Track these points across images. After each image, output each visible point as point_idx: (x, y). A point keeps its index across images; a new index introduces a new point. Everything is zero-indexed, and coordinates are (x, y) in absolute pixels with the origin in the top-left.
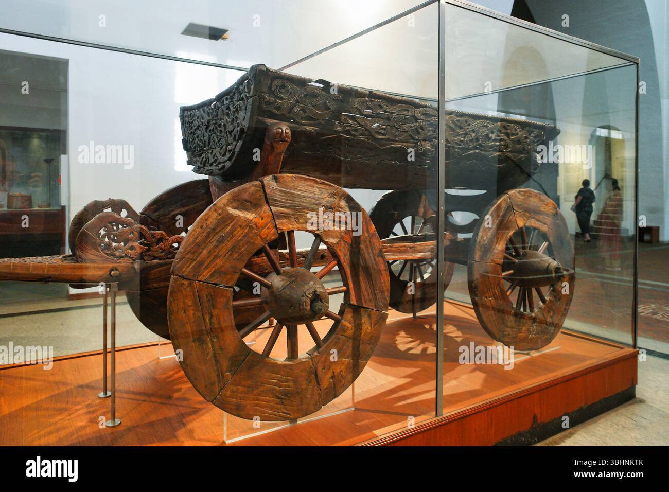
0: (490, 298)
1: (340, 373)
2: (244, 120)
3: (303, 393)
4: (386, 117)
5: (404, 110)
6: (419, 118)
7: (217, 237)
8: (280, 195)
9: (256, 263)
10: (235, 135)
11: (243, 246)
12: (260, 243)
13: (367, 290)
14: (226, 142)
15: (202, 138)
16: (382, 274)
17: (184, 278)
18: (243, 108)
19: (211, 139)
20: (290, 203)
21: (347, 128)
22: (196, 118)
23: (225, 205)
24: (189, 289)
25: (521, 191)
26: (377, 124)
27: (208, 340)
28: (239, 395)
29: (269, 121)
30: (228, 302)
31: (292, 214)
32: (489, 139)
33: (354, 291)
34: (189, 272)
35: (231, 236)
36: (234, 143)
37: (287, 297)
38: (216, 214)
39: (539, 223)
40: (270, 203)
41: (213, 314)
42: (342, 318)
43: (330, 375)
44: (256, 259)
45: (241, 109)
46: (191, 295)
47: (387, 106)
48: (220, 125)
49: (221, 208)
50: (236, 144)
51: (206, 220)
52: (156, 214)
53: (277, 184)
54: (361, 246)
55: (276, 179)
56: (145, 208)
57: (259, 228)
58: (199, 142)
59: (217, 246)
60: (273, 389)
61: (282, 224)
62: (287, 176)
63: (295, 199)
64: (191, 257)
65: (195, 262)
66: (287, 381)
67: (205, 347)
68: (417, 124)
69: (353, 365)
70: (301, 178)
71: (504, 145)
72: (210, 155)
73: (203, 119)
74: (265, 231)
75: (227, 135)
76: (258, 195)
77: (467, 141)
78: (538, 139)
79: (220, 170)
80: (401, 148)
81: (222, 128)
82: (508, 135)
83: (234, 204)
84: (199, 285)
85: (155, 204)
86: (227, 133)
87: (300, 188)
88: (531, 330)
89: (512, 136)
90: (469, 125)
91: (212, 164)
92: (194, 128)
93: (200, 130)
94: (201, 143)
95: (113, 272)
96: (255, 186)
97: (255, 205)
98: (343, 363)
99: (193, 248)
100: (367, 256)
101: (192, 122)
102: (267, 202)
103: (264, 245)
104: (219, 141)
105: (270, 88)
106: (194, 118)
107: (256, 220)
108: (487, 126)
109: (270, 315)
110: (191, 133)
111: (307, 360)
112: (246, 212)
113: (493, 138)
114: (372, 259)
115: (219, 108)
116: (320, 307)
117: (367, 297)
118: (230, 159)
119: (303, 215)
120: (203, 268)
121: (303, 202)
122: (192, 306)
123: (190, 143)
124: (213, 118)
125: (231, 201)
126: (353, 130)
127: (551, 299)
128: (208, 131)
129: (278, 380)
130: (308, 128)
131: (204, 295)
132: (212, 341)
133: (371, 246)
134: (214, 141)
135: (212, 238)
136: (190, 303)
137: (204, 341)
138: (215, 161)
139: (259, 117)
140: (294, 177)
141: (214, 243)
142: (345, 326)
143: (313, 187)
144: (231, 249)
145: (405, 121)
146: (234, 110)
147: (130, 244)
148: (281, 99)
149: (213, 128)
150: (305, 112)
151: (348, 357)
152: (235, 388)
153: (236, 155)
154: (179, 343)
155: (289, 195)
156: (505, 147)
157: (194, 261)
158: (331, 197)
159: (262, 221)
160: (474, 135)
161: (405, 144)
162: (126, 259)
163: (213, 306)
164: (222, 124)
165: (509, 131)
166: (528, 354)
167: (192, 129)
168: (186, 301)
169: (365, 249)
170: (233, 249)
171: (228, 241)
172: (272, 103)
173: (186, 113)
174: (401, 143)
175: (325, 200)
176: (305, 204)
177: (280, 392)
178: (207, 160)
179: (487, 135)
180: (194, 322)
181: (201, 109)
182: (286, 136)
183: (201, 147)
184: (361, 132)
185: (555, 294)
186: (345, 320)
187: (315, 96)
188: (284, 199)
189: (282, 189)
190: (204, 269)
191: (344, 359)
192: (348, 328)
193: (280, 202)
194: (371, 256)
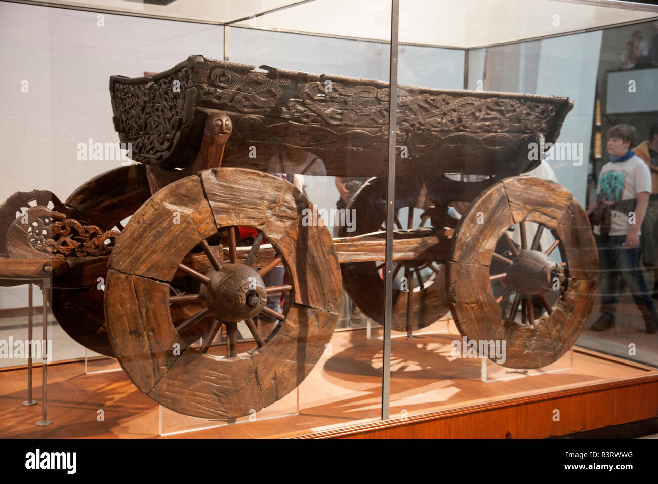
0: (472, 304)
1: (282, 374)
2: (182, 109)
3: (241, 391)
4: (342, 100)
5: (363, 92)
6: (383, 99)
7: (153, 232)
8: (219, 189)
9: (197, 260)
10: (173, 124)
11: (181, 241)
12: (198, 239)
13: (314, 289)
14: (164, 129)
15: (137, 120)
16: (332, 273)
17: (121, 273)
18: (182, 96)
19: (148, 123)
20: (230, 198)
21: (296, 115)
22: (130, 95)
23: (162, 201)
24: (125, 283)
25: (521, 179)
26: (331, 109)
27: (145, 333)
28: (176, 389)
29: (209, 111)
30: (164, 298)
31: (232, 209)
32: (476, 119)
33: (300, 289)
34: (126, 266)
35: (168, 231)
36: (173, 132)
37: (224, 292)
38: (153, 210)
39: (545, 216)
40: (208, 198)
41: (150, 308)
42: (286, 318)
43: (271, 375)
44: (197, 257)
45: (179, 98)
46: (128, 289)
47: (342, 88)
48: (157, 110)
49: (158, 203)
50: (175, 134)
51: (143, 215)
52: (83, 205)
53: (216, 178)
54: (308, 243)
55: (215, 172)
56: (69, 198)
57: (197, 224)
58: (133, 124)
59: (154, 241)
60: (210, 386)
61: (222, 219)
62: (227, 170)
63: (236, 193)
64: (128, 252)
65: (132, 257)
66: (225, 379)
67: (141, 340)
68: (381, 106)
69: (298, 367)
70: (243, 171)
71: (498, 125)
72: (146, 141)
73: (138, 99)
74: (203, 226)
75: (165, 122)
76: (196, 190)
77: (446, 123)
78: (545, 115)
79: (158, 159)
80: (362, 133)
81: (160, 113)
82: (501, 112)
83: (172, 199)
84: (137, 279)
85: (81, 194)
86: (164, 120)
87: (241, 181)
88: (528, 344)
89: (508, 113)
90: (448, 103)
91: (149, 151)
92: (127, 106)
93: (135, 110)
94: (136, 126)
95: (46, 268)
96: (193, 180)
97: (193, 200)
98: (286, 365)
99: (129, 243)
100: (315, 254)
101: (126, 99)
102: (206, 197)
103: (202, 240)
104: (157, 127)
105: (209, 77)
106: (127, 95)
107: (194, 215)
108: (472, 104)
109: (208, 311)
110: (125, 111)
111: (247, 359)
112: (184, 207)
113: (481, 117)
114: (322, 256)
115: (156, 90)
116: (256, 302)
117: (314, 297)
118: (168, 149)
119: (244, 210)
120: (140, 262)
121: (244, 196)
122: (128, 299)
123: (123, 122)
124: (150, 100)
125: (169, 196)
126: (303, 117)
127: (559, 309)
128: (145, 113)
129: (216, 377)
130: (252, 116)
131: (141, 289)
132: (148, 335)
133: (320, 243)
134: (151, 126)
135: (149, 233)
136: (126, 297)
137: (140, 334)
138: (152, 149)
139: (199, 108)
140: (235, 171)
141: (151, 238)
142: (289, 325)
143: (256, 180)
144: (168, 244)
145: (365, 104)
146: (172, 96)
147: (62, 239)
148: (222, 88)
149: (150, 112)
150: (249, 100)
151: (292, 359)
152: (171, 382)
153: (174, 145)
154: (116, 335)
155: (228, 189)
156: (499, 127)
157: (131, 255)
158: (275, 191)
159: (201, 217)
160: (454, 114)
161: (368, 129)
162: (57, 255)
163: (149, 300)
164: (160, 109)
165: (503, 108)
166: (525, 373)
167: (125, 106)
168: (123, 294)
169: (313, 246)
170: (169, 244)
171: (165, 236)
172: (211, 93)
173: (118, 85)
174: (362, 128)
175: (269, 194)
176: (246, 199)
177: (218, 390)
178: (143, 146)
179: (473, 114)
180: (131, 315)
181: (136, 86)
182: (226, 128)
183: (137, 130)
184: (313, 118)
185: (565, 304)
186: (289, 320)
187: (258, 83)
188: (223, 193)
189: (221, 183)
190: (141, 264)
191: (288, 361)
192: (292, 328)
193: (219, 196)
194: (321, 253)
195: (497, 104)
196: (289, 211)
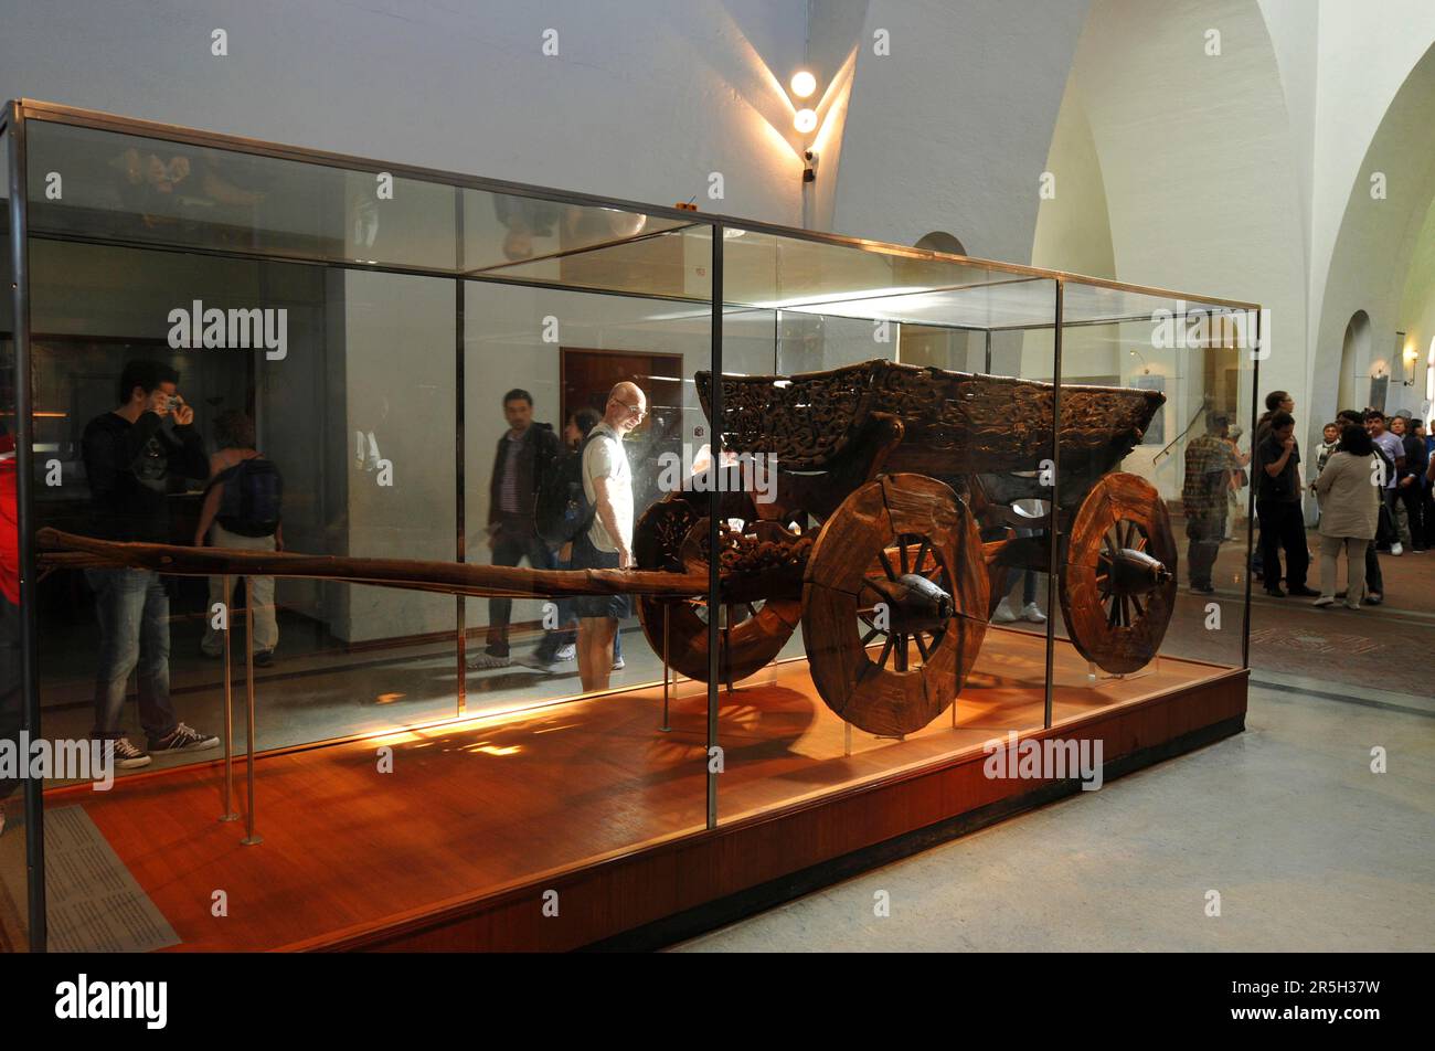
0: (1083, 608)
1: (944, 687)
2: (853, 413)
3: (913, 706)
6: (1017, 397)
7: (845, 543)
8: (896, 496)
10: (833, 427)
12: (879, 548)
13: (969, 597)
14: (813, 433)
15: (757, 422)
16: (983, 580)
18: (853, 400)
19: (779, 425)
20: (905, 505)
21: (948, 416)
23: (852, 509)
24: (824, 597)
26: (976, 409)
27: (839, 649)
28: (862, 706)
29: (888, 415)
30: (854, 611)
31: (905, 516)
32: (1087, 414)
33: (959, 598)
34: (824, 579)
36: (833, 437)
38: (844, 517)
39: (1135, 514)
43: (936, 688)
45: (847, 401)
46: (825, 603)
48: (800, 412)
49: (848, 512)
51: (836, 525)
53: (894, 484)
55: (892, 478)
57: (879, 532)
58: (747, 425)
59: (845, 552)
60: (888, 701)
61: (898, 527)
62: (900, 475)
63: (909, 500)
64: (825, 564)
65: (828, 569)
67: (835, 656)
68: (1015, 404)
69: (955, 680)
70: (913, 476)
72: (775, 444)
73: (759, 398)
74: (884, 535)
76: (878, 498)
78: (1139, 409)
80: (994, 432)
81: (805, 416)
82: (1106, 407)
83: (857, 507)
86: (814, 423)
87: (913, 487)
89: (1111, 409)
94: (753, 427)
96: (875, 486)
97: (876, 508)
99: (826, 554)
101: (731, 397)
102: (886, 505)
105: (886, 380)
107: (877, 524)
108: (1086, 400)
111: (916, 675)
112: (869, 515)
113: (1091, 413)
117: (970, 605)
118: (823, 454)
119: (914, 516)
120: (834, 575)
121: (915, 503)
122: (826, 614)
124: (784, 401)
125: (856, 504)
129: (893, 692)
131: (836, 603)
132: (841, 651)
134: (786, 428)
135: (841, 544)
136: (824, 611)
137: (835, 651)
138: (789, 453)
139: (871, 412)
140: (907, 476)
141: (843, 549)
143: (923, 486)
149: (784, 414)
151: (951, 672)
152: (859, 698)
153: (836, 450)
155: (903, 496)
156: (1103, 422)
158: (938, 496)
159: (882, 525)
160: (1071, 411)
165: (1108, 403)
168: (822, 608)
169: (968, 553)
171: (854, 546)
172: (885, 396)
175: (934, 500)
176: (917, 505)
177: (895, 706)
179: (1085, 410)
180: (828, 631)
182: (901, 432)
184: (960, 419)
185: (1153, 604)
186: (950, 630)
188: (899, 501)
189: (897, 489)
191: (948, 673)
193: (896, 503)
195: (1104, 399)
196: (950, 517)
